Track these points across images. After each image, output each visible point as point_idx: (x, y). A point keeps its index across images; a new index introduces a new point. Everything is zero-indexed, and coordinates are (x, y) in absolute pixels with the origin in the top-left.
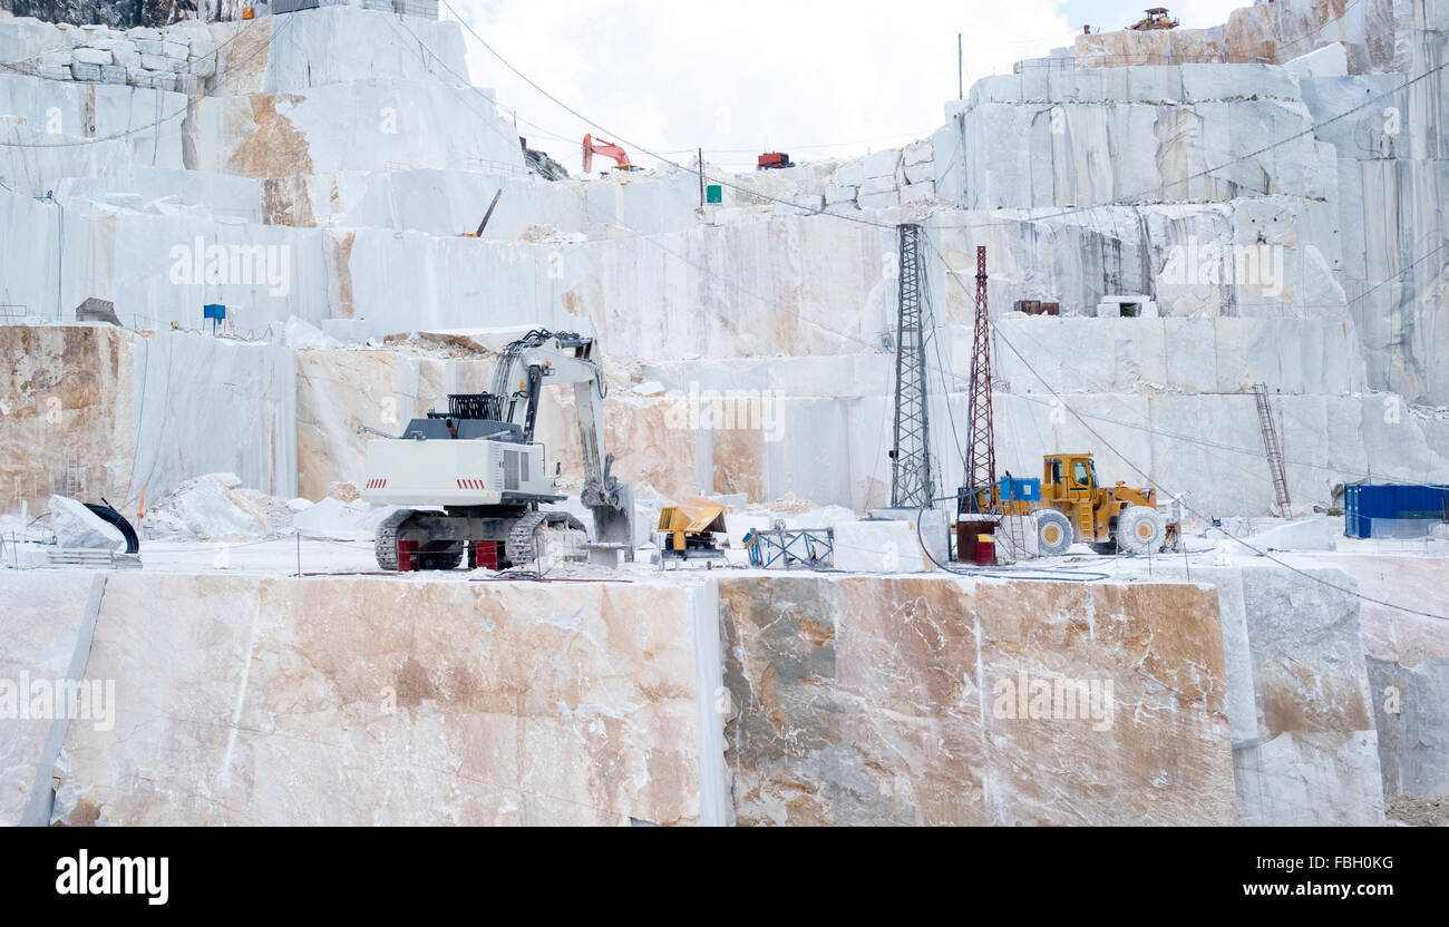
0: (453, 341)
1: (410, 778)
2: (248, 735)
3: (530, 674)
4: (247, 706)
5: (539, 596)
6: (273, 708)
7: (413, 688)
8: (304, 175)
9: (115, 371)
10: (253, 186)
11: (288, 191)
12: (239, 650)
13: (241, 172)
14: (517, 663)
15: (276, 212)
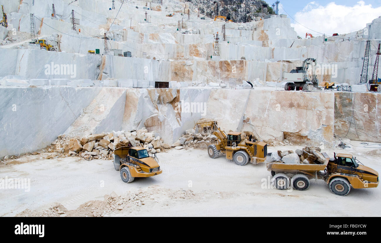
0: (287, 61)
1: (290, 117)
2: (269, 111)
3: (308, 104)
4: (269, 107)
5: (310, 94)
6: (272, 107)
7: (291, 105)
8: (268, 40)
9: (246, 66)
10: (261, 42)
11: (266, 43)
12: (268, 100)
13: (259, 41)
14: (307, 103)
15: (264, 45)
